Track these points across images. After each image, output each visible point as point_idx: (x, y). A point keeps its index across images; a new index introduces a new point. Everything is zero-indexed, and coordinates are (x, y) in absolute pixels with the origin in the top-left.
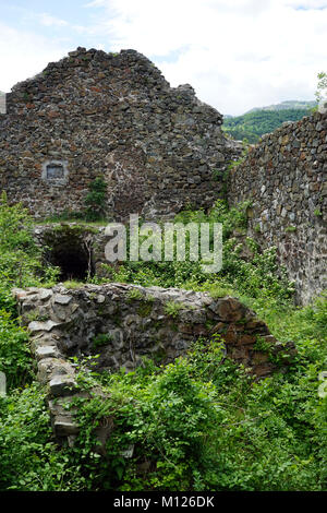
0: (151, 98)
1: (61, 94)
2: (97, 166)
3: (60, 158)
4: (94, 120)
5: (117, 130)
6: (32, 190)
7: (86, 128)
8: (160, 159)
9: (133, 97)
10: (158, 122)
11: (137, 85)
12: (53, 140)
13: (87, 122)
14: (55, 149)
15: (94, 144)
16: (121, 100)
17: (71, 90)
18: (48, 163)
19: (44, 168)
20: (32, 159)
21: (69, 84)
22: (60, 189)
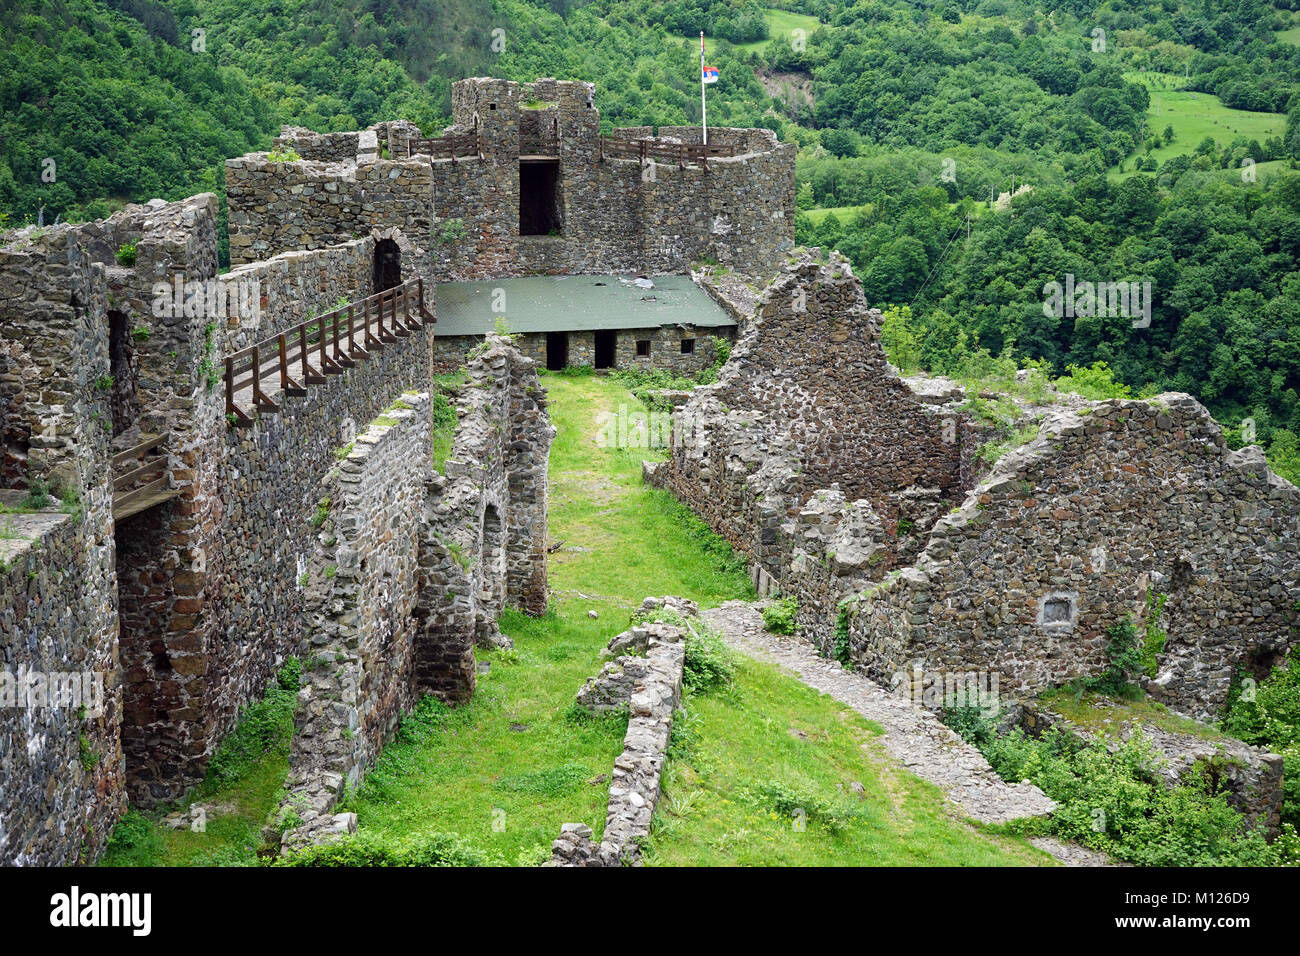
0: (1208, 477)
1: (1077, 479)
2: (1121, 599)
3: (1067, 587)
4: (1123, 519)
5: (1156, 534)
6: (1019, 645)
7: (1109, 534)
8: (1215, 578)
9: (1182, 479)
10: (1216, 518)
11: (1192, 458)
12: (1058, 558)
13: (1111, 524)
14: (1060, 573)
15: (1119, 559)
16: (1165, 483)
17: (1092, 472)
18: (1047, 597)
19: (1041, 607)
20: (1023, 592)
21: (1091, 459)
22: (1062, 640)
